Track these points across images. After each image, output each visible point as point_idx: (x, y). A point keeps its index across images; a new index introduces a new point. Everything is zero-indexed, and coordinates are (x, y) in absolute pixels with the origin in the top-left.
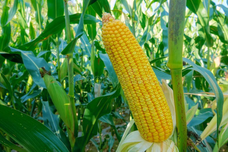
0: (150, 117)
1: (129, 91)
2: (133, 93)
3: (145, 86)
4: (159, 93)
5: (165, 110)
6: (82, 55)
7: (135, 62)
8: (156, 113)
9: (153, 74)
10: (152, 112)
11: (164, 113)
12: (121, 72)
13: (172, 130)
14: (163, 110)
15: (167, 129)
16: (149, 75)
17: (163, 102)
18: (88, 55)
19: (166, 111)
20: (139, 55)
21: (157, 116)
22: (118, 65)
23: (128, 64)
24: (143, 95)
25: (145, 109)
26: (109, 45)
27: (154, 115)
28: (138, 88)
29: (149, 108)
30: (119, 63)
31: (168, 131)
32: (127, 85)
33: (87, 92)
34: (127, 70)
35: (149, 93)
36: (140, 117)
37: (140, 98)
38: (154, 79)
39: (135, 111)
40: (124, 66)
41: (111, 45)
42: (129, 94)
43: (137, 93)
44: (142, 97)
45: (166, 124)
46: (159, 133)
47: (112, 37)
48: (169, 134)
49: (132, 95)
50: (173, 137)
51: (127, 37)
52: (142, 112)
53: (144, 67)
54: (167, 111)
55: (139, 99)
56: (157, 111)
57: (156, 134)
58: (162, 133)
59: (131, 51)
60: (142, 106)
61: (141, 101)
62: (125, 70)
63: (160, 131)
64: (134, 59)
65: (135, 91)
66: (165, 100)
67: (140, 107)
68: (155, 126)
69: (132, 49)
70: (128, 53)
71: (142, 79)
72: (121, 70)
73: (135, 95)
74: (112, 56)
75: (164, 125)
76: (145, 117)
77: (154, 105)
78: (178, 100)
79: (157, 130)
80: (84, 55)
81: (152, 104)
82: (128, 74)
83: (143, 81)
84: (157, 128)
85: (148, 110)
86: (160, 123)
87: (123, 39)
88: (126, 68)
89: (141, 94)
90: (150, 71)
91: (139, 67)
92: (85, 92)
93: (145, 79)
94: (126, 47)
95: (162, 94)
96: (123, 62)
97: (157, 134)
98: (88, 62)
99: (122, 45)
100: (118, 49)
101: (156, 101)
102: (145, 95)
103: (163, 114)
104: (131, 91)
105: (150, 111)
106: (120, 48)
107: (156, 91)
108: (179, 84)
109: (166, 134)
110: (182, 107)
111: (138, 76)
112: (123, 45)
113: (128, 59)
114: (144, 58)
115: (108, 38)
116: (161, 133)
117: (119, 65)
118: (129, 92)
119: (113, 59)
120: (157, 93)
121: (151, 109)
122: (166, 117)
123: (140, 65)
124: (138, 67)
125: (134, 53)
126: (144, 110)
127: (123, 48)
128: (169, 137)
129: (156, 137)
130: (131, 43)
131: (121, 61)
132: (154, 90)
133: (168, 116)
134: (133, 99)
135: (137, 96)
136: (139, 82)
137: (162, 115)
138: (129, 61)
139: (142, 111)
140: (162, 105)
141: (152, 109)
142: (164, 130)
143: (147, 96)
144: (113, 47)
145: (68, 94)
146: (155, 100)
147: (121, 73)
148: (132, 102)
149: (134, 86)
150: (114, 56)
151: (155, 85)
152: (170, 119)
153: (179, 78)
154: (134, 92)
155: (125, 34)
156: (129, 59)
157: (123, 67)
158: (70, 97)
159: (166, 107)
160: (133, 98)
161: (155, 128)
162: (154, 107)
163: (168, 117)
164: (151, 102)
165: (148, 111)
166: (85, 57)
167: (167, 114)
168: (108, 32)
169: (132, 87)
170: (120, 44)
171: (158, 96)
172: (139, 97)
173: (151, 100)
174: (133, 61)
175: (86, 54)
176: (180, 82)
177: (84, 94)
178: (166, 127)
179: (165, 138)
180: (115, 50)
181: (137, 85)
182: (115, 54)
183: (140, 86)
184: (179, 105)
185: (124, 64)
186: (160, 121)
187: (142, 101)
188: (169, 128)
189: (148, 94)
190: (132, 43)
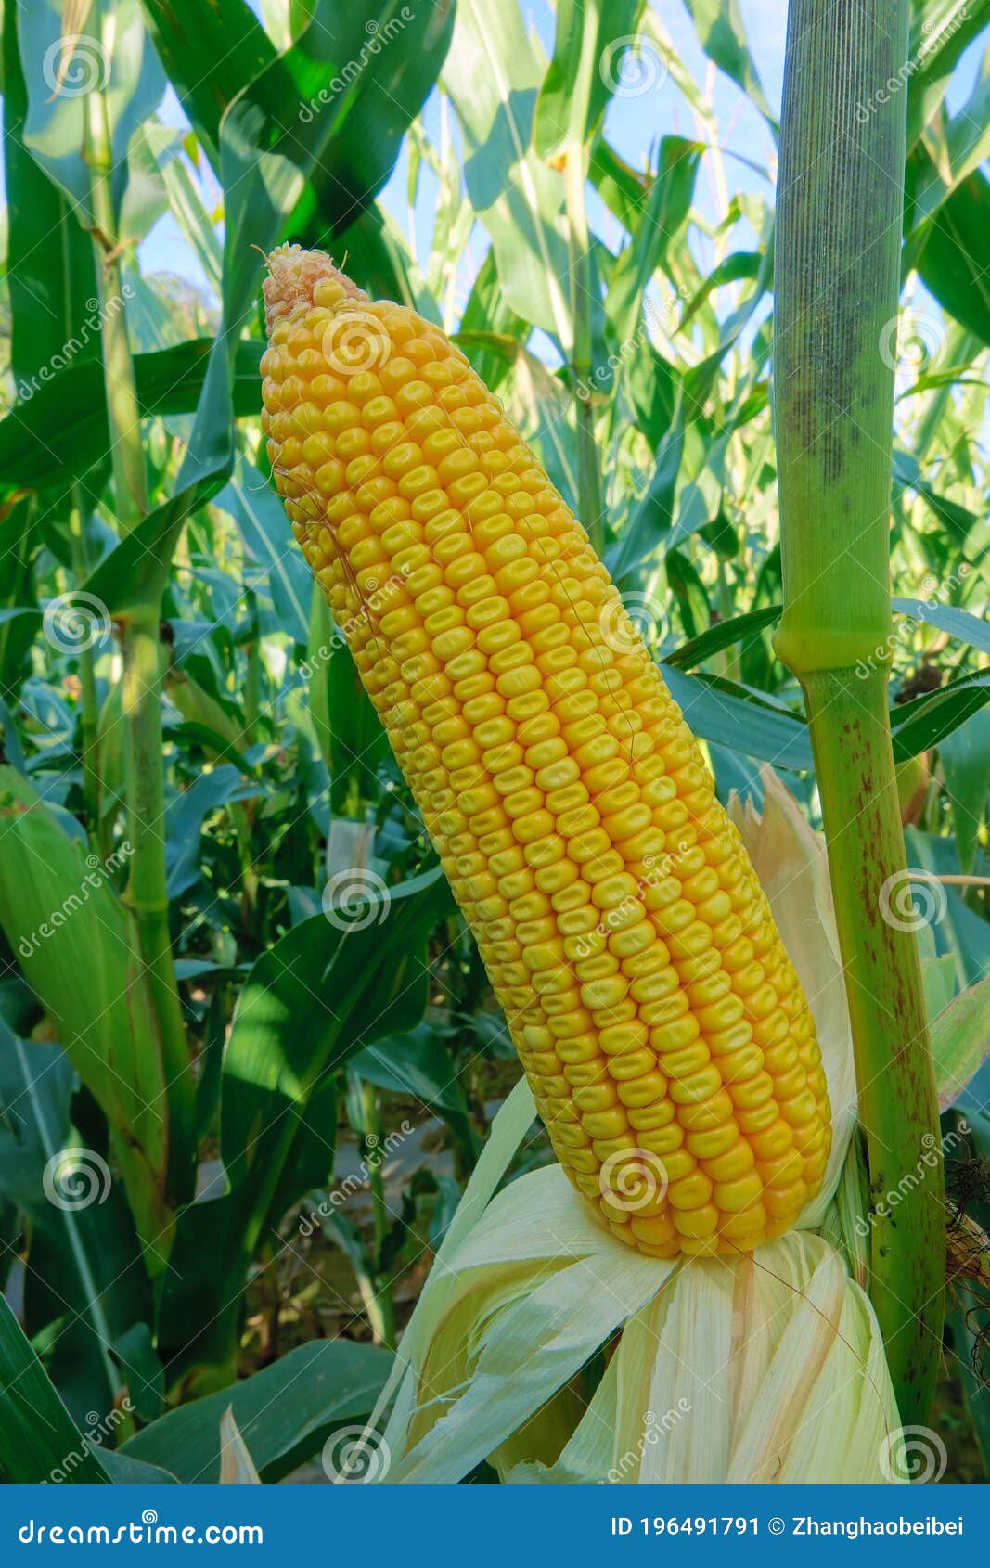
0: (646, 1057)
1: (477, 849)
2: (500, 862)
3: (596, 806)
4: (713, 863)
5: (764, 1000)
6: (251, 635)
7: (514, 615)
8: (690, 1024)
9: (659, 712)
10: (657, 1010)
11: (753, 1019)
12: (408, 696)
13: (828, 1155)
14: (744, 995)
15: (784, 1153)
16: (627, 718)
17: (748, 933)
18: (290, 633)
19: (772, 1000)
20: (549, 560)
21: (700, 1049)
22: (381, 642)
23: (462, 634)
24: (580, 877)
25: (603, 990)
26: (313, 485)
27: (677, 1040)
28: (541, 819)
29: (630, 979)
30: (389, 630)
31: (793, 1165)
32: (456, 806)
33: (284, 883)
34: (454, 682)
35: (629, 864)
36: (568, 1056)
37: (560, 905)
38: (670, 750)
39: (529, 1011)
40: (429, 649)
41: (327, 486)
42: (476, 873)
43: (535, 860)
44: (575, 894)
45: (773, 1106)
46: (715, 1183)
47: (332, 419)
48: (800, 1186)
49: (498, 877)
50: (839, 1213)
51: (447, 424)
52: (577, 1019)
53: (590, 655)
54: (777, 1006)
55: (554, 913)
56: (694, 1008)
57: (693, 1191)
58: (740, 1184)
59: (485, 528)
60: (580, 967)
61: (568, 928)
62: (437, 681)
63: (722, 1168)
64: (505, 592)
65: (519, 844)
66: (766, 919)
67: (562, 973)
68: (687, 1132)
69: (490, 514)
70: (455, 542)
71: (571, 752)
72: (410, 685)
73: (521, 877)
74: (340, 573)
75: (755, 1119)
76: (603, 1056)
77: (674, 961)
78: (866, 920)
79: (700, 1163)
80: (267, 632)
81: (660, 947)
82: (460, 713)
83: (583, 770)
84: (702, 1145)
85: (629, 995)
86: (723, 1102)
87: (418, 437)
88: (442, 664)
89: (565, 869)
90: (636, 685)
91: (549, 659)
92: (271, 883)
93: (599, 748)
94: (441, 497)
95: (737, 873)
96: (420, 620)
97: (704, 1194)
98: (292, 680)
99: (407, 483)
100: (378, 517)
101: (683, 928)
102: (595, 876)
103: (745, 1025)
104: (487, 850)
105: (639, 1005)
106: (395, 504)
107: (684, 843)
108: (868, 787)
109: (780, 1194)
110: (895, 970)
111: (540, 723)
112: (419, 483)
113: (455, 590)
114: (590, 585)
115: (302, 437)
116: (733, 1186)
117: (389, 640)
118: (475, 858)
119: (349, 602)
120: (698, 862)
121: (645, 987)
122: (775, 1052)
123: (551, 636)
124: (537, 653)
125: (507, 546)
126: (597, 1001)
127: (421, 507)
128: (799, 1210)
129: (699, 1222)
130: (479, 468)
131: (403, 614)
132: (673, 836)
133: (787, 1043)
134: (508, 913)
135: (535, 888)
136: (545, 777)
137: (736, 1040)
138: (466, 608)
139: (582, 1006)
140: (742, 952)
141: (653, 992)
142: (760, 1160)
143: (617, 887)
144: (343, 499)
145: (127, 896)
146: (677, 915)
147: (406, 708)
148: (497, 935)
149: (514, 810)
150: (351, 574)
151: (681, 795)
152: (809, 1070)
153: (868, 745)
154: (511, 856)
155: (433, 401)
156: (466, 593)
157: (426, 658)
158: (134, 912)
159: (768, 976)
160: (509, 901)
161: (684, 1146)
162: (671, 975)
163: (789, 1049)
164: (646, 930)
165: (629, 1007)
166: (273, 644)
167: (782, 1029)
168: (300, 385)
169: (494, 815)
170: (395, 477)
171: (705, 883)
172: (549, 896)
173: (650, 914)
174: (494, 605)
175: (276, 629)
176: (875, 774)
177: (271, 896)
178: (769, 1134)
179: (772, 1220)
180: (356, 522)
181: (533, 794)
182: (355, 559)
183: (559, 805)
184: (874, 958)
185: (432, 637)
186: (727, 1084)
187: (580, 926)
188: (796, 1144)
189: (625, 870)
190: (491, 473)
